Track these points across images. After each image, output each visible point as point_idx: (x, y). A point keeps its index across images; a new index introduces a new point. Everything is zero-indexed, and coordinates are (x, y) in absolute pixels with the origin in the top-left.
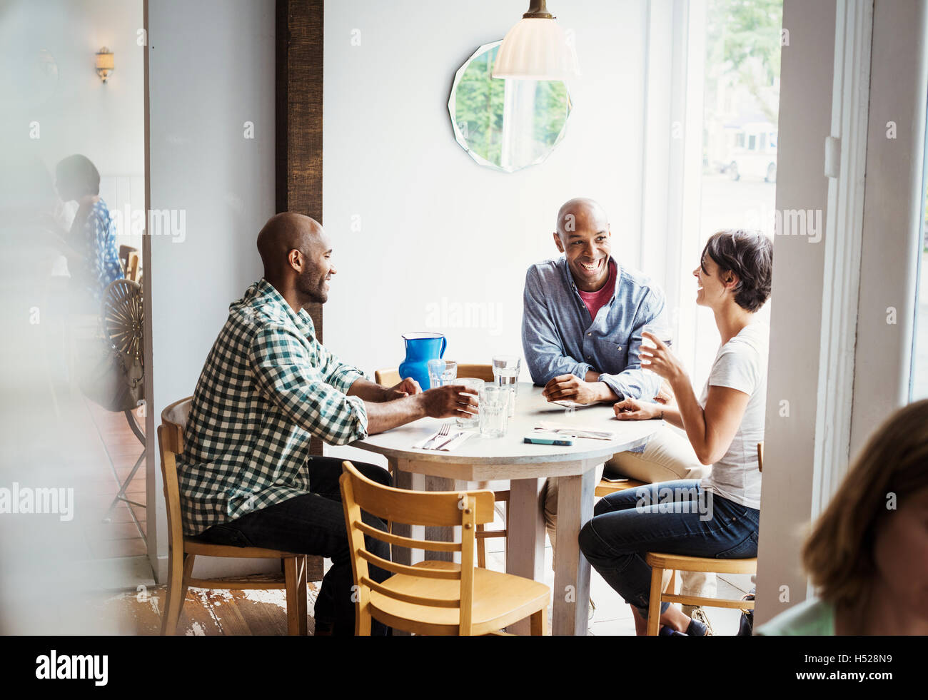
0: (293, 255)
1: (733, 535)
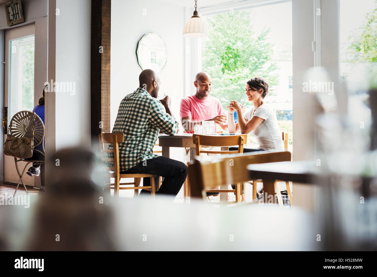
0: (155, 83)
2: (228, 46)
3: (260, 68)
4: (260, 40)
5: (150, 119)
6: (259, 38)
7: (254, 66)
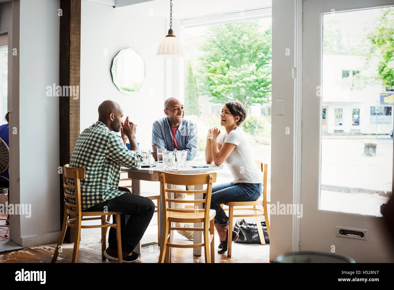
0: (111, 115)
1: (252, 193)
2: (234, 41)
3: (267, 64)
4: (268, 35)
5: (107, 154)
6: (266, 32)
7: (261, 62)
